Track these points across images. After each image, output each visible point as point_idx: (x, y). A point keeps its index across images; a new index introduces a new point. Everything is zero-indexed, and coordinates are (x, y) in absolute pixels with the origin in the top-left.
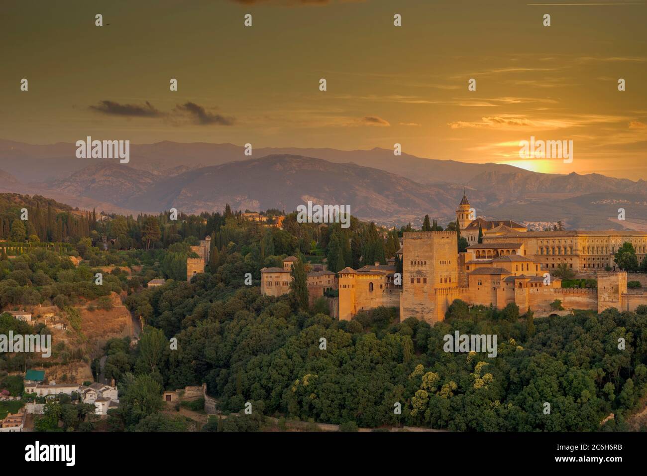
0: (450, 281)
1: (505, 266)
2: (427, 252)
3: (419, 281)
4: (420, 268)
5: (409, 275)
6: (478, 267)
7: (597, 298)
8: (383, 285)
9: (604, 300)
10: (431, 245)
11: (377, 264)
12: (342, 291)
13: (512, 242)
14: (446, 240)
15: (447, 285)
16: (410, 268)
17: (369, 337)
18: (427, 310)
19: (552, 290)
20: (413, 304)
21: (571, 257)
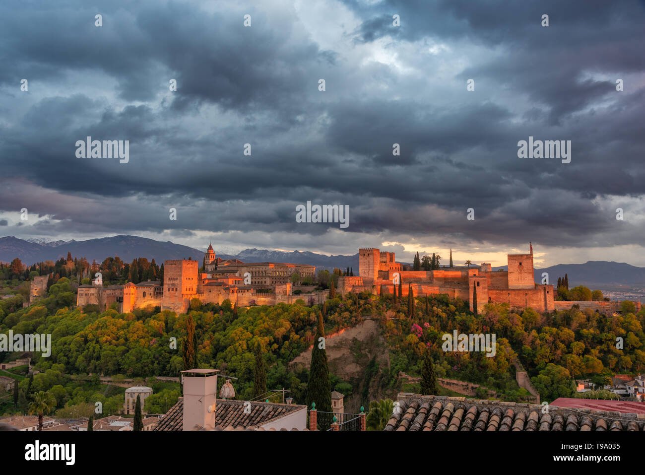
0: (192, 290)
1: (225, 281)
2: (178, 272)
3: (173, 290)
4: (174, 282)
5: (167, 286)
6: (210, 281)
7: (275, 298)
8: (152, 293)
9: (279, 300)
10: (181, 268)
11: (149, 281)
12: (125, 298)
13: (233, 269)
14: (191, 265)
15: (191, 292)
16: (168, 282)
17: (139, 324)
18: (177, 307)
19: (251, 294)
20: (169, 304)
21: (265, 277)
